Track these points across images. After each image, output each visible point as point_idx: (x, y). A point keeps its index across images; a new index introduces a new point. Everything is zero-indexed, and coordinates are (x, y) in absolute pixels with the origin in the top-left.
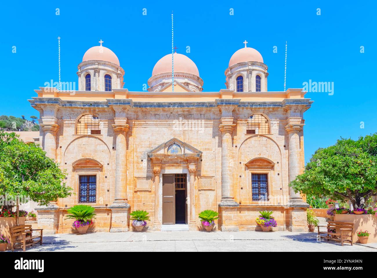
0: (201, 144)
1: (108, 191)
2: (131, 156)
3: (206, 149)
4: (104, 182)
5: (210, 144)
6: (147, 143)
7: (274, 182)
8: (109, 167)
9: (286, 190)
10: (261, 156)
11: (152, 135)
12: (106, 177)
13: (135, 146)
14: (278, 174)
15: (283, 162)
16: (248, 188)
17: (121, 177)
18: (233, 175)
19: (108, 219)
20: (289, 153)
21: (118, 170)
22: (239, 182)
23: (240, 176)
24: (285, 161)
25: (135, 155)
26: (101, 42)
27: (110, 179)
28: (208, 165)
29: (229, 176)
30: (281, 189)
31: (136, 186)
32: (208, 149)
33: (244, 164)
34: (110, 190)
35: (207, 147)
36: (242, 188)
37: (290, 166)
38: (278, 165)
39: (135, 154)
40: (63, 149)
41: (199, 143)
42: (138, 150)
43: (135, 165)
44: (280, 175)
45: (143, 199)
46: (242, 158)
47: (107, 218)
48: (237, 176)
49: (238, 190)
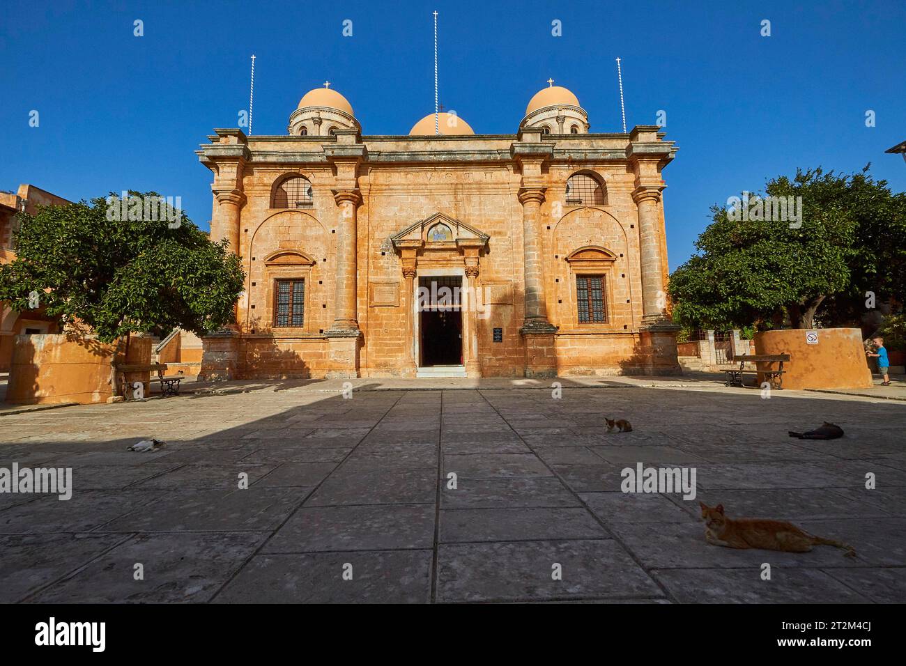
0: (487, 225)
1: (324, 306)
2: (364, 245)
3: (495, 233)
4: (317, 291)
5: (502, 224)
6: (393, 225)
7: (616, 288)
8: (326, 265)
9: (637, 303)
10: (593, 243)
11: (401, 210)
12: (321, 283)
13: (370, 228)
14: (623, 276)
15: (630, 253)
16: (571, 300)
17: (345, 282)
18: (544, 278)
19: (323, 356)
20: (640, 237)
21: (341, 269)
22: (556, 291)
23: (557, 281)
24: (634, 253)
25: (370, 245)
26: (327, 84)
27: (328, 286)
28: (501, 261)
29: (537, 279)
30: (628, 301)
31: (371, 299)
32: (500, 233)
33: (562, 258)
34: (328, 306)
35: (496, 230)
36: (560, 302)
37: (643, 260)
38: (622, 260)
39: (371, 242)
40: (250, 233)
41: (484, 222)
42: (377, 236)
43: (371, 261)
44: (625, 278)
45: (384, 322)
46: (559, 249)
47: (321, 353)
48: (551, 280)
49: (554, 304)
